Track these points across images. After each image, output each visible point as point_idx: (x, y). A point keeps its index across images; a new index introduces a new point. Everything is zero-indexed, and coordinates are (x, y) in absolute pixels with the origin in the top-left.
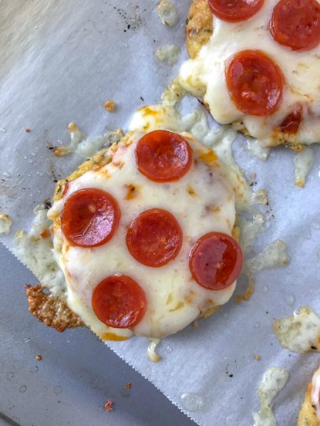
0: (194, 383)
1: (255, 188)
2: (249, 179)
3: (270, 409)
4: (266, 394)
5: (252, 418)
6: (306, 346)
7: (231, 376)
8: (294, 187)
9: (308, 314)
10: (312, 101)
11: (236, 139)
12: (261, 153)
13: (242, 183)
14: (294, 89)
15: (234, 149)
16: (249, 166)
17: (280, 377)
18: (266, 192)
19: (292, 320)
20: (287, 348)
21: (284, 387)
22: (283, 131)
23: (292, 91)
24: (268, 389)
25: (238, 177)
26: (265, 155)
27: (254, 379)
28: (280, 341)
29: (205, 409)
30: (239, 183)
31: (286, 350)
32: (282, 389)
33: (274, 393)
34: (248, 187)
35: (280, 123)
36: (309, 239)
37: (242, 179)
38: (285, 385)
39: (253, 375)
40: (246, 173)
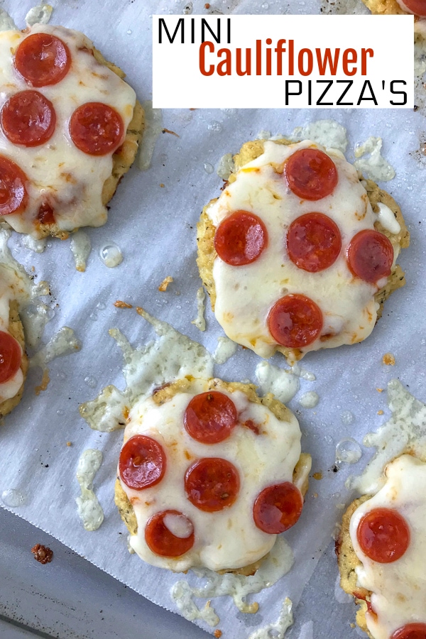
0: (11, 480)
1: (37, 281)
2: (29, 273)
3: (90, 491)
4: (83, 477)
5: (75, 502)
6: (112, 425)
7: (47, 466)
8: (75, 273)
9: (111, 392)
10: (56, 190)
11: (10, 236)
12: (36, 246)
13: (21, 278)
14: (36, 182)
15: (10, 247)
16: (27, 261)
17: (93, 459)
18: (47, 282)
19: (96, 401)
20: (96, 429)
21: (100, 468)
22: (43, 223)
23: (35, 185)
24: (84, 471)
25: (16, 274)
26: (40, 247)
27: (70, 466)
28: (89, 424)
29: (27, 502)
30: (17, 279)
31: (97, 432)
32: (98, 470)
33: (91, 474)
34: (29, 281)
35: (36, 215)
36: (96, 320)
37: (20, 274)
38: (101, 465)
39: (68, 462)
40: (25, 268)
